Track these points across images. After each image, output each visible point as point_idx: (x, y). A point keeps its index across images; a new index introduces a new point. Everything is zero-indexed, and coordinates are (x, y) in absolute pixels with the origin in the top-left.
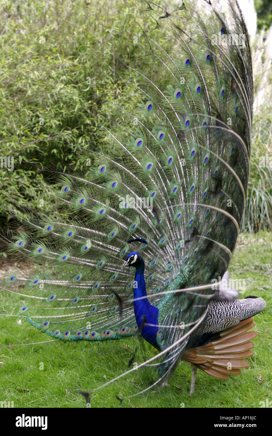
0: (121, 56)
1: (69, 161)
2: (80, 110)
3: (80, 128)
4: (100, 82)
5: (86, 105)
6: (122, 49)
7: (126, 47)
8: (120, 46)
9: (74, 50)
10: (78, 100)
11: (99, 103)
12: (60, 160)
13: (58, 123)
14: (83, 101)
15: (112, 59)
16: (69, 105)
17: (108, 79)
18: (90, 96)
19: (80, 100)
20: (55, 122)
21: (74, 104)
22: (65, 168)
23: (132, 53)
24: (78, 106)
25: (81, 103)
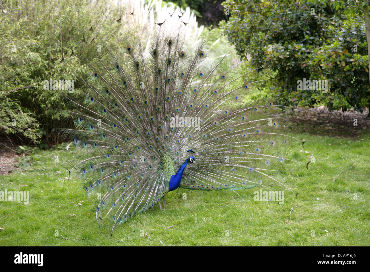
0: (65, 33)
1: (36, 95)
2: (41, 66)
3: (42, 76)
4: (53, 49)
5: (46, 62)
6: (66, 30)
7: (68, 28)
8: (65, 27)
9: (37, 30)
10: (40, 60)
11: (53, 61)
12: (30, 94)
13: (28, 74)
14: (43, 61)
15: (60, 35)
16: (35, 63)
17: (58, 47)
18: (47, 58)
19: (42, 61)
20: (26, 74)
21: (38, 62)
22: (34, 99)
23: (72, 31)
24: (41, 64)
25: (42, 62)
